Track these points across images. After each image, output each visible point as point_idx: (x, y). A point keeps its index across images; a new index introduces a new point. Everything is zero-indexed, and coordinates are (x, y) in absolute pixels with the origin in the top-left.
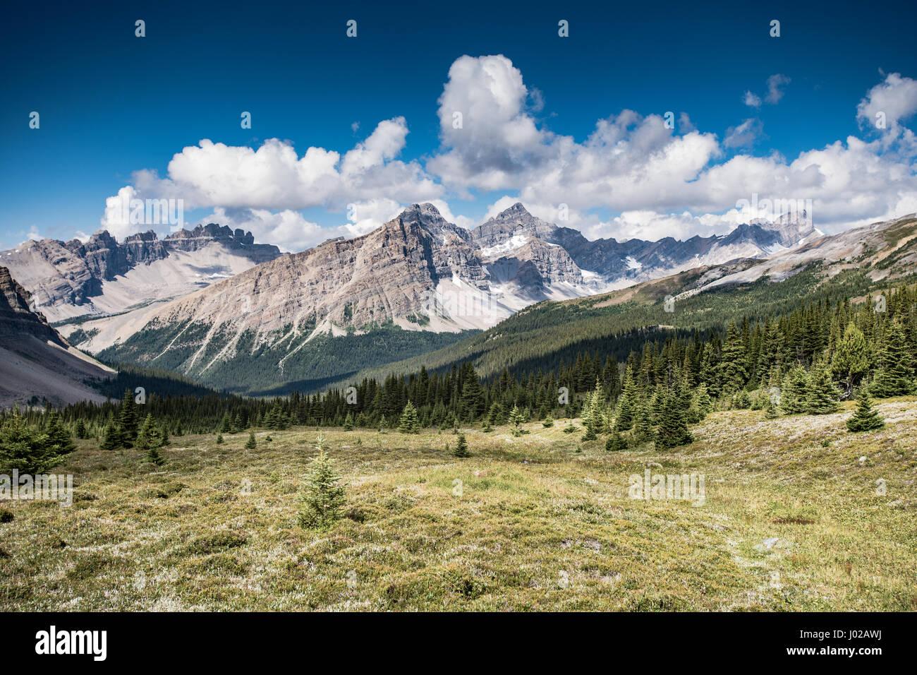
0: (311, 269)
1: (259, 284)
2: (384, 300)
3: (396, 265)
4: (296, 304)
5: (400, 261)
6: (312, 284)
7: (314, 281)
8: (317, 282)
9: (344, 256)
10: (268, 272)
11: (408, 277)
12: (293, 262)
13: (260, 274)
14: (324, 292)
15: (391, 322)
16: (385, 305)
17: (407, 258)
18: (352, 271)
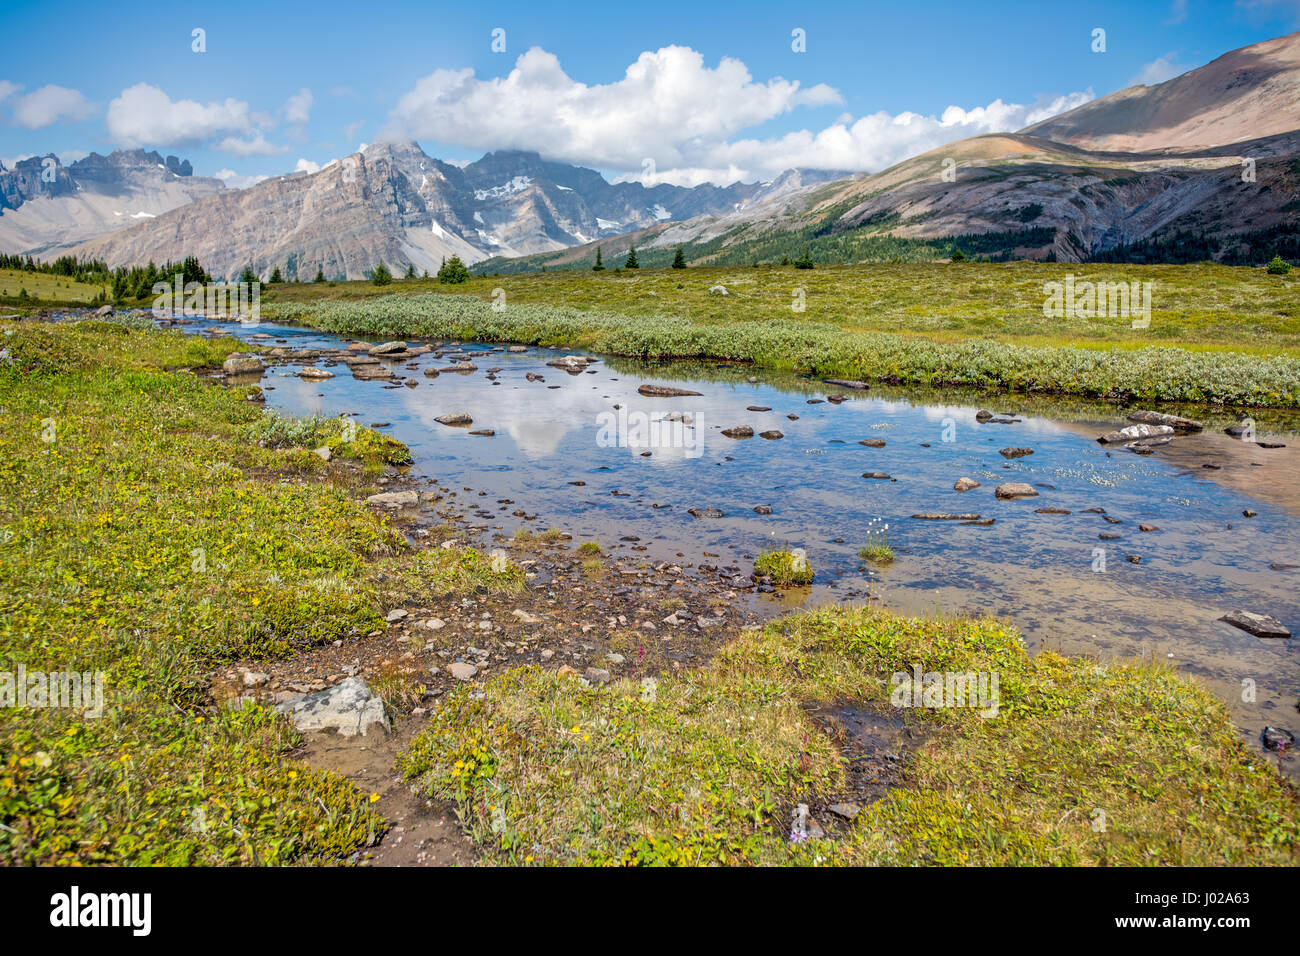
0: (247, 212)
1: (182, 229)
2: (336, 252)
3: (352, 210)
4: (229, 255)
5: (357, 206)
6: (248, 231)
7: (250, 227)
8: (254, 229)
9: (289, 199)
10: (193, 215)
11: (367, 225)
12: (224, 203)
13: (184, 217)
14: (263, 241)
15: (345, 277)
16: (337, 258)
17: (367, 203)
18: (298, 218)
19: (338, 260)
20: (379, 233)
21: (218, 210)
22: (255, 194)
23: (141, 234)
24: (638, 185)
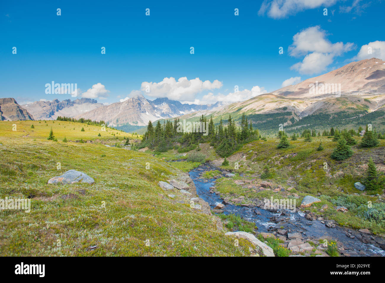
0: (109, 110)
1: (95, 113)
5: (131, 108)
8: (110, 113)
9: (117, 107)
10: (97, 111)
11: (133, 112)
12: (104, 108)
13: (95, 111)
14: (112, 116)
15: (128, 123)
17: (133, 108)
18: (119, 111)
19: (127, 119)
20: (136, 114)
21: (103, 109)
22: (110, 106)
23: (86, 115)
24: (188, 104)
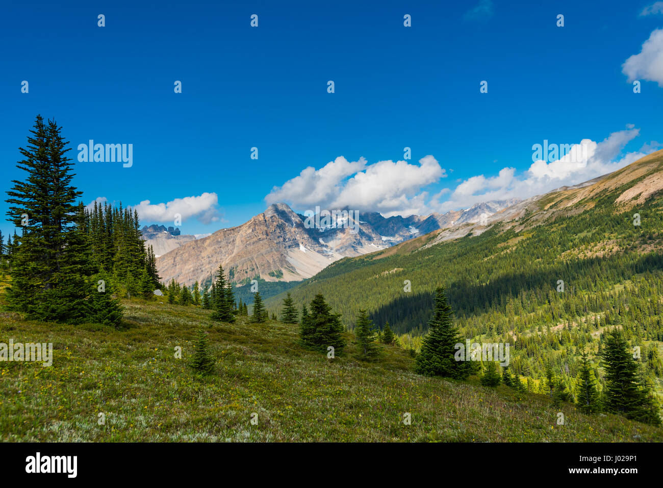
0: (208, 248)
1: (176, 260)
2: (254, 264)
3: (261, 242)
4: (200, 271)
5: (263, 239)
6: (209, 257)
7: (210, 256)
8: (212, 256)
9: (228, 239)
10: (181, 252)
11: (269, 249)
12: (197, 245)
13: (177, 254)
14: (217, 262)
15: (259, 277)
16: (255, 267)
17: (268, 237)
18: (234, 248)
20: (275, 252)
21: (194, 248)
22: (212, 239)
24: (399, 217)
